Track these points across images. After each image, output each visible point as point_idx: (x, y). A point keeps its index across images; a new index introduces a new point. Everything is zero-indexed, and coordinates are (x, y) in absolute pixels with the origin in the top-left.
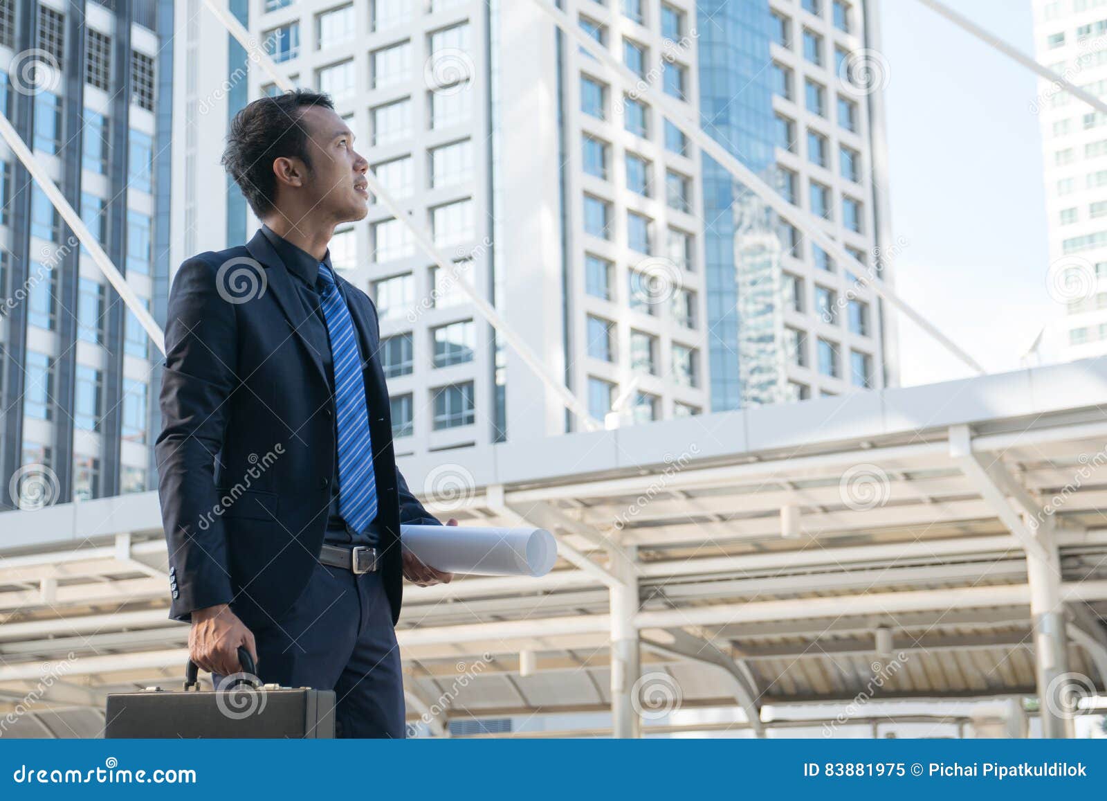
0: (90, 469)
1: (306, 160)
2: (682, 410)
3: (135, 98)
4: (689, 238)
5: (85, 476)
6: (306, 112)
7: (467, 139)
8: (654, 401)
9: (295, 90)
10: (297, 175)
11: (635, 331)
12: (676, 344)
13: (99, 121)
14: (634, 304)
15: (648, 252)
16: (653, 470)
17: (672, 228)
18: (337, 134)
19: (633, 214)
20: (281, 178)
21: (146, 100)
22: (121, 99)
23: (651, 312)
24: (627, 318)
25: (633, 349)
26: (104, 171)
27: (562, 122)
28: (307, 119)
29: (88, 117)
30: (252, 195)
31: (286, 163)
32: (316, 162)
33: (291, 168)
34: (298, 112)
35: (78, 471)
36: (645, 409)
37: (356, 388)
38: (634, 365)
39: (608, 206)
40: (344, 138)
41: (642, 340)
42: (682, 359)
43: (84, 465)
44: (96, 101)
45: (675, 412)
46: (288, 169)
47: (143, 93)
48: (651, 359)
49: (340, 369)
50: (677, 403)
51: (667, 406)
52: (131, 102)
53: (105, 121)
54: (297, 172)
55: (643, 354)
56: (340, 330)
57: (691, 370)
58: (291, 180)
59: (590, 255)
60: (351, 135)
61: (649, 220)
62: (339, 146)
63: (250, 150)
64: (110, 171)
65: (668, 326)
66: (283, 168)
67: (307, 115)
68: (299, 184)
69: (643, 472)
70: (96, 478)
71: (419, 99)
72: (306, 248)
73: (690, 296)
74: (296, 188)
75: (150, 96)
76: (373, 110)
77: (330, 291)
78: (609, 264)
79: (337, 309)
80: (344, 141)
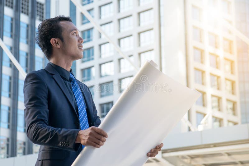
0: (23, 146)
1: (62, 39)
2: (231, 124)
3: (38, 18)
4: (232, 63)
5: (21, 148)
6: (62, 23)
7: (152, 29)
8: (220, 121)
9: (59, 16)
10: (58, 44)
11: (213, 96)
12: (228, 100)
13: (25, 26)
14: (212, 86)
15: (217, 68)
16: (215, 145)
17: (226, 59)
18: (72, 30)
19: (211, 54)
20: (53, 45)
21: (41, 18)
22: (33, 18)
23: (218, 89)
24: (210, 91)
25: (212, 102)
26: (27, 43)
27: (185, 23)
28: (62, 25)
29: (21, 24)
30: (45, 51)
31: (55, 40)
32: (65, 39)
33: (57, 42)
34: (59, 23)
35: (18, 146)
36: (217, 124)
37: (84, 115)
38: (213, 108)
39: (202, 52)
40: (75, 31)
41: (215, 99)
42: (230, 106)
43: (21, 144)
44: (24, 19)
45: (228, 125)
46: (56, 42)
47: (40, 16)
48: (219, 106)
49: (80, 108)
50: (229, 121)
51: (225, 122)
52: (36, 19)
53: (28, 26)
54: (58, 43)
55: (216, 104)
56: (78, 96)
57: (234, 109)
58: (56, 46)
59: (196, 69)
60: (78, 30)
61: (217, 56)
62: (73, 34)
63: (43, 36)
64: (29, 43)
65: (225, 94)
66: (54, 42)
67: (63, 24)
68: (59, 47)
69: (212, 146)
70: (24, 149)
71: (135, 16)
72: (65, 67)
73: (233, 83)
74: (59, 48)
75: (43, 17)
76: (119, 20)
77: (74, 83)
78: (203, 72)
79: (76, 89)
80: (75, 33)
